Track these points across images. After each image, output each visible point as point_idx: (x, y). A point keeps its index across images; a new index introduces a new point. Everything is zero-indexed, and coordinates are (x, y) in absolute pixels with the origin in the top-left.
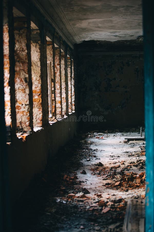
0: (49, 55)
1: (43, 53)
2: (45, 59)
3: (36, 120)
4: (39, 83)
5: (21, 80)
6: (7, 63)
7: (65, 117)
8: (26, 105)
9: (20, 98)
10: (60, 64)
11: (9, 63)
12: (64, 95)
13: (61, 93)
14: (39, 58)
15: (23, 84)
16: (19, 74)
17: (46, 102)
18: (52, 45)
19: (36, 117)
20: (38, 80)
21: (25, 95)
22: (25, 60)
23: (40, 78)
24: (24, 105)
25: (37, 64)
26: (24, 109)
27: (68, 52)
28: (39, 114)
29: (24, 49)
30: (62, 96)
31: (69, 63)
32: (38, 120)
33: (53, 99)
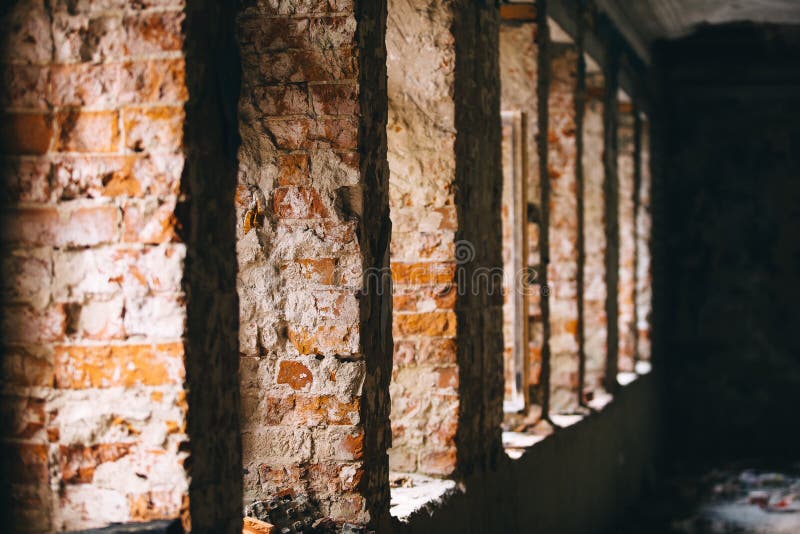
0: (516, 75)
1: (472, 56)
2: (484, 91)
3: (425, 439)
4: (444, 225)
5: (315, 206)
6: (169, 77)
7: (600, 400)
8: (340, 359)
9: (305, 315)
10: (576, 132)
11: (181, 79)
12: (596, 290)
13: (579, 279)
14: (446, 82)
15: (328, 225)
16: (303, 164)
17: (486, 330)
18: (534, 25)
19: (424, 421)
20: (437, 210)
21: (337, 295)
22: (345, 81)
23: (451, 198)
24: (328, 362)
25: (437, 118)
26: (329, 383)
27: (621, 77)
28: (441, 405)
29: (336, 11)
30: (588, 295)
31: (625, 133)
32: (435, 439)
33: (534, 311)
